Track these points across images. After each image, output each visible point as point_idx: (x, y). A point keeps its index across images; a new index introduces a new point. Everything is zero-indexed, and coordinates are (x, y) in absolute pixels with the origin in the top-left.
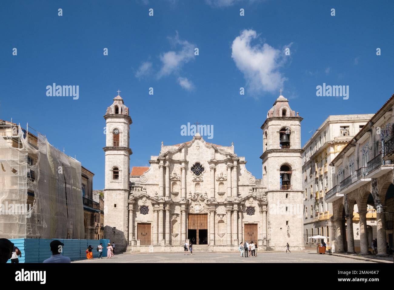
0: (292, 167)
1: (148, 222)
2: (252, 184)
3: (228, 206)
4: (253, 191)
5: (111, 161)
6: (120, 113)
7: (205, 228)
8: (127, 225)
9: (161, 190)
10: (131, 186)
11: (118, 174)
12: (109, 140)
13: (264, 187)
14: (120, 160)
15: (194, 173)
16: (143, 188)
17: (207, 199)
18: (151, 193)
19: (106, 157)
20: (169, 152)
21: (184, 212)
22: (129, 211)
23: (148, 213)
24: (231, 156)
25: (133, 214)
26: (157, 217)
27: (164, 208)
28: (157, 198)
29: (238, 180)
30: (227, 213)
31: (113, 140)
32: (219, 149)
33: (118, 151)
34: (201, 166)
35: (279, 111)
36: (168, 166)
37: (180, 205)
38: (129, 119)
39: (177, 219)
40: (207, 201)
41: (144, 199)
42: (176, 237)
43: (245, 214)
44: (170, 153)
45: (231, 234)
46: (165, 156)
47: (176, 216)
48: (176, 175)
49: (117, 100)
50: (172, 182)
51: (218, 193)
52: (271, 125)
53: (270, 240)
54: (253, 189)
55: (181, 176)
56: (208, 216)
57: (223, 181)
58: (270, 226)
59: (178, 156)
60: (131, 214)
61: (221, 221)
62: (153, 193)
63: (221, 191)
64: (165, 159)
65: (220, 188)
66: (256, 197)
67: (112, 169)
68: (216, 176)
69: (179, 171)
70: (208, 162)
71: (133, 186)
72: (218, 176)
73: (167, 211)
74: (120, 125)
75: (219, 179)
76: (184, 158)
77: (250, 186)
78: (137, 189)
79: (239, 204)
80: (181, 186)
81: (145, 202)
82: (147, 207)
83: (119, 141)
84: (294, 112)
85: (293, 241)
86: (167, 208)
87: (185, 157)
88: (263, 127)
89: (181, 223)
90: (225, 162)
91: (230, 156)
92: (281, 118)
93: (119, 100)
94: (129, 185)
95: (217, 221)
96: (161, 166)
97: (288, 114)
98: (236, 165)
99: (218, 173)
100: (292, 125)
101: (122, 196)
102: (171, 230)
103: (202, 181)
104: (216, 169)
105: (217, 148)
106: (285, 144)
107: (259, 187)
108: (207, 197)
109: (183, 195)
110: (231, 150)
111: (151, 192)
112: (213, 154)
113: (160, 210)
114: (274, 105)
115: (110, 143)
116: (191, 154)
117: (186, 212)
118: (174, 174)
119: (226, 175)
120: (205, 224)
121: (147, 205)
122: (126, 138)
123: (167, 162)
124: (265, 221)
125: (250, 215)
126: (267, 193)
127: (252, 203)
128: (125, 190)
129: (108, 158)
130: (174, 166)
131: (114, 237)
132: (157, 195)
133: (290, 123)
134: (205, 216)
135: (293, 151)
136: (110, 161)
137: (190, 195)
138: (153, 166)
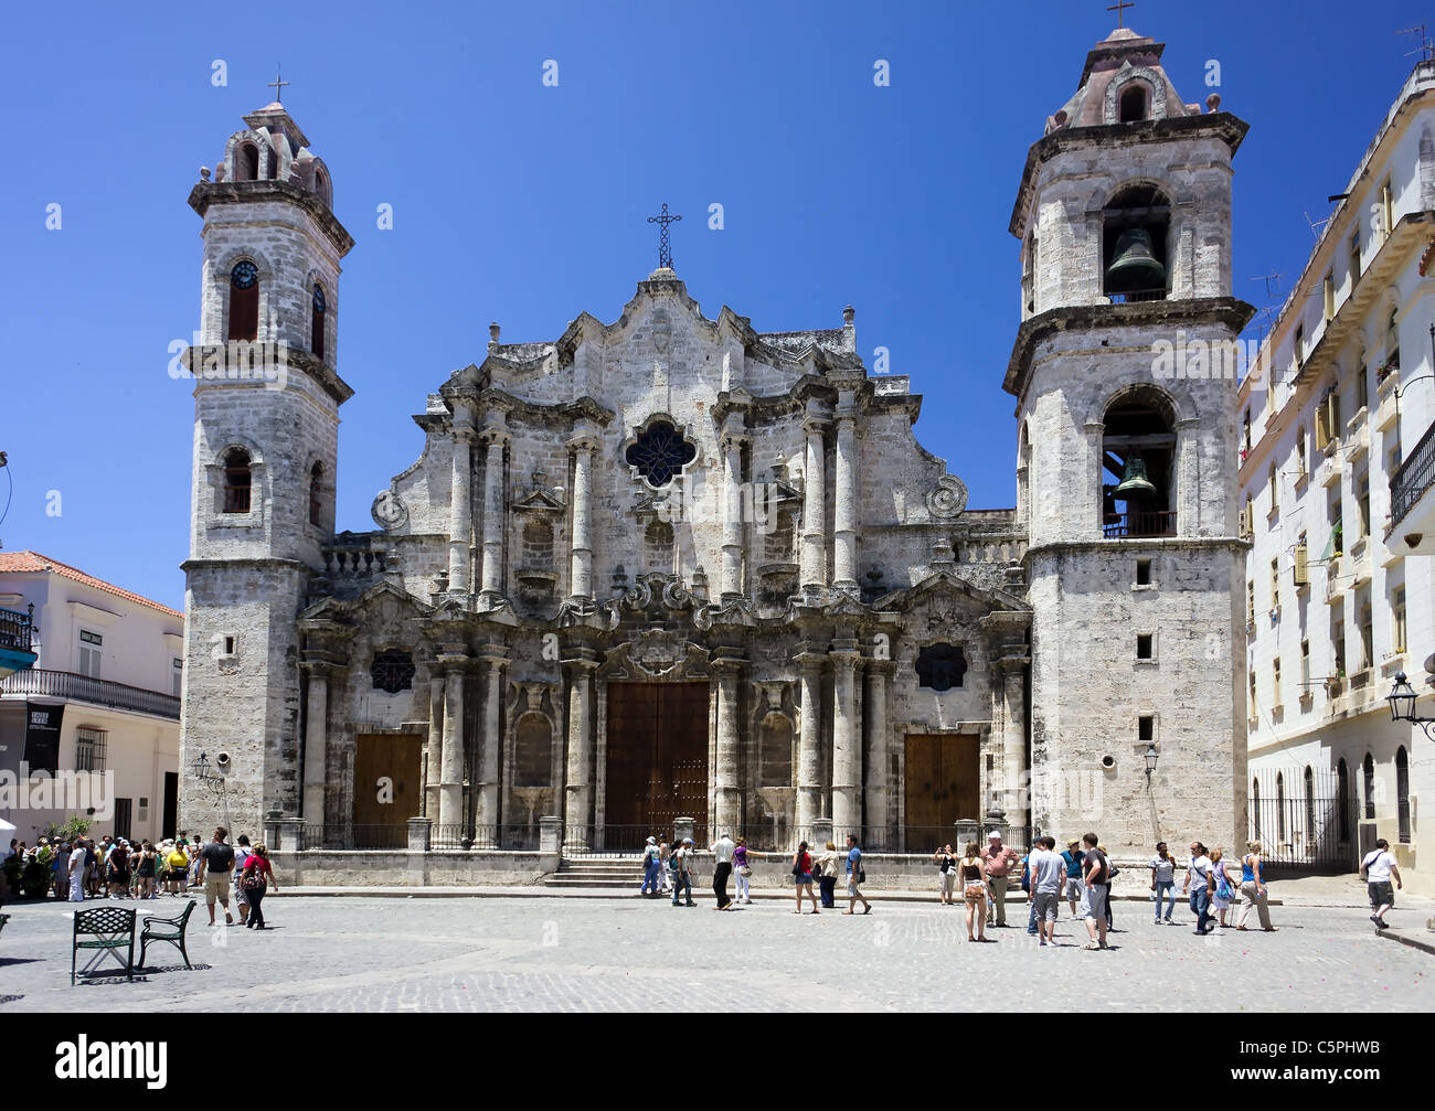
2: (945, 522)
5: (216, 423)
10: (331, 551)
14: (256, 413)
15: (642, 471)
17: (705, 607)
18: (426, 584)
24: (824, 368)
31: (227, 319)
34: (680, 433)
43: (907, 687)
44: (510, 371)
48: (547, 486)
51: (761, 571)
55: (574, 487)
57: (785, 503)
58: (1044, 746)
63: (780, 560)
66: (969, 587)
67: (221, 464)
68: (753, 481)
69: (563, 463)
70: (710, 409)
72: (760, 481)
79: (866, 627)
83: (256, 318)
87: (593, 387)
90: (800, 403)
91: (820, 365)
93: (273, 121)
98: (852, 410)
104: (753, 449)
108: (707, 594)
112: (735, 365)
118: (535, 477)
119: (804, 475)
120: (696, 734)
124: (1016, 721)
125: (937, 689)
126: (1026, 562)
127: (947, 621)
129: (203, 407)
134: (698, 694)
136: (209, 423)
138: (438, 442)
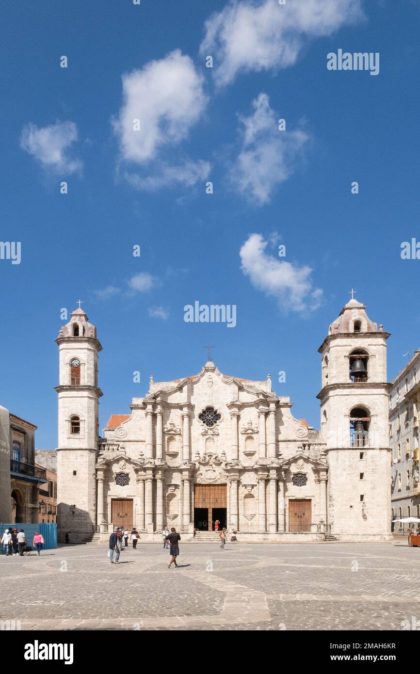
0: (370, 410)
1: (128, 498)
2: (301, 439)
3: (260, 473)
4: (304, 449)
5: (68, 407)
6: (81, 334)
7: (223, 506)
8: (94, 502)
9: (149, 450)
10: (101, 443)
11: (79, 425)
12: (64, 376)
13: (323, 442)
14: (81, 405)
15: (204, 422)
16: (121, 446)
17: (226, 463)
18: (133, 454)
19: (60, 401)
20: (161, 392)
21: (187, 481)
22: (97, 481)
23: (128, 484)
24: (266, 396)
25: (104, 485)
26: (142, 489)
27: (154, 476)
28: (142, 461)
29: (278, 432)
30: (258, 483)
31: (70, 376)
32: (246, 386)
33: (79, 392)
34: (216, 411)
35: (348, 323)
36: (160, 413)
37: (181, 471)
38: (96, 344)
39: (175, 493)
40: (226, 465)
41: (122, 462)
42: (173, 519)
43: (290, 485)
44: (164, 394)
45: (266, 515)
46: (155, 398)
47: (174, 488)
48: (174, 426)
49: (76, 315)
50: (166, 437)
51: (244, 452)
52: (334, 347)
53: (332, 524)
54: (304, 446)
55: (183, 427)
56: (228, 487)
57: (252, 433)
59: (176, 398)
60: (100, 485)
61: (250, 496)
63: (250, 449)
64: (155, 402)
65: (247, 445)
66: (309, 458)
67: (70, 419)
68: (241, 426)
69: (180, 420)
70: (227, 405)
71: (105, 443)
72: (243, 427)
73: (158, 481)
74: (81, 353)
75: (245, 432)
76: (186, 400)
77: (299, 441)
78: (111, 447)
79: (279, 470)
80: (182, 442)
81: (124, 467)
82: (128, 475)
83: (79, 376)
84: (375, 324)
86: (159, 475)
87: (189, 398)
88: (321, 349)
89: (182, 499)
90: (256, 404)
91: (264, 396)
92: (352, 334)
93: (80, 315)
94: (98, 442)
95: (241, 496)
96: (147, 413)
97: (364, 328)
98: (274, 409)
99: (243, 423)
100: (372, 345)
101: (86, 459)
102: (165, 508)
103: (218, 435)
104: (241, 416)
105: (243, 383)
106: (359, 376)
107: (314, 443)
108: (226, 459)
109: (186, 457)
110: (266, 387)
112: (234, 393)
113: (147, 479)
114: (340, 315)
115: (66, 380)
116: (199, 394)
117: (190, 481)
118: (170, 424)
119: (258, 425)
120: (223, 499)
121: (126, 471)
122: (92, 372)
123: (159, 406)
124: (324, 496)
125: (298, 486)
126: (327, 452)
127: (302, 467)
128: (90, 450)
129: (63, 403)
130: (170, 412)
131: (72, 519)
132: (143, 457)
133: (367, 342)
134: (223, 487)
135: (373, 386)
136: (65, 407)
137: (197, 455)
138: (137, 412)
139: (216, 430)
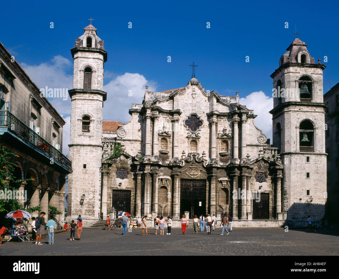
0: (314, 124)
1: (127, 189)
2: (262, 144)
4: (264, 153)
5: (80, 108)
9: (148, 148)
10: (105, 142)
11: (89, 125)
12: (78, 81)
14: (92, 107)
15: (189, 127)
16: (121, 144)
17: (206, 161)
18: (132, 152)
20: (158, 100)
23: (127, 178)
25: (108, 178)
30: (233, 179)
31: (83, 81)
32: (222, 99)
33: (90, 96)
34: (199, 118)
36: (156, 117)
37: (171, 167)
38: (105, 55)
39: (166, 185)
41: (123, 159)
43: (254, 181)
46: (153, 104)
47: (166, 182)
48: (166, 130)
49: (89, 30)
50: (160, 138)
51: (220, 154)
54: (264, 150)
55: (173, 130)
56: (207, 182)
57: (227, 138)
61: (224, 190)
62: (134, 151)
63: (224, 151)
64: (153, 107)
65: (222, 147)
66: (268, 160)
67: (81, 119)
68: (218, 132)
69: (170, 124)
70: (207, 114)
72: (220, 132)
74: (93, 62)
75: (221, 136)
76: (177, 108)
77: (261, 146)
79: (248, 168)
80: (172, 143)
81: (124, 163)
82: (126, 169)
83: (91, 82)
85: (314, 215)
90: (231, 115)
91: (238, 108)
93: (92, 30)
95: (218, 190)
96: (147, 117)
103: (199, 138)
104: (218, 124)
107: (271, 148)
108: (206, 158)
109: (176, 155)
111: (132, 150)
115: (79, 85)
116: (186, 104)
117: (179, 176)
118: (164, 127)
119: (232, 132)
121: (125, 166)
123: (156, 111)
124: (279, 190)
125: (259, 182)
127: (263, 167)
129: (76, 104)
132: (141, 155)
136: (78, 108)
137: (184, 155)
138: (135, 116)
139: (198, 135)
